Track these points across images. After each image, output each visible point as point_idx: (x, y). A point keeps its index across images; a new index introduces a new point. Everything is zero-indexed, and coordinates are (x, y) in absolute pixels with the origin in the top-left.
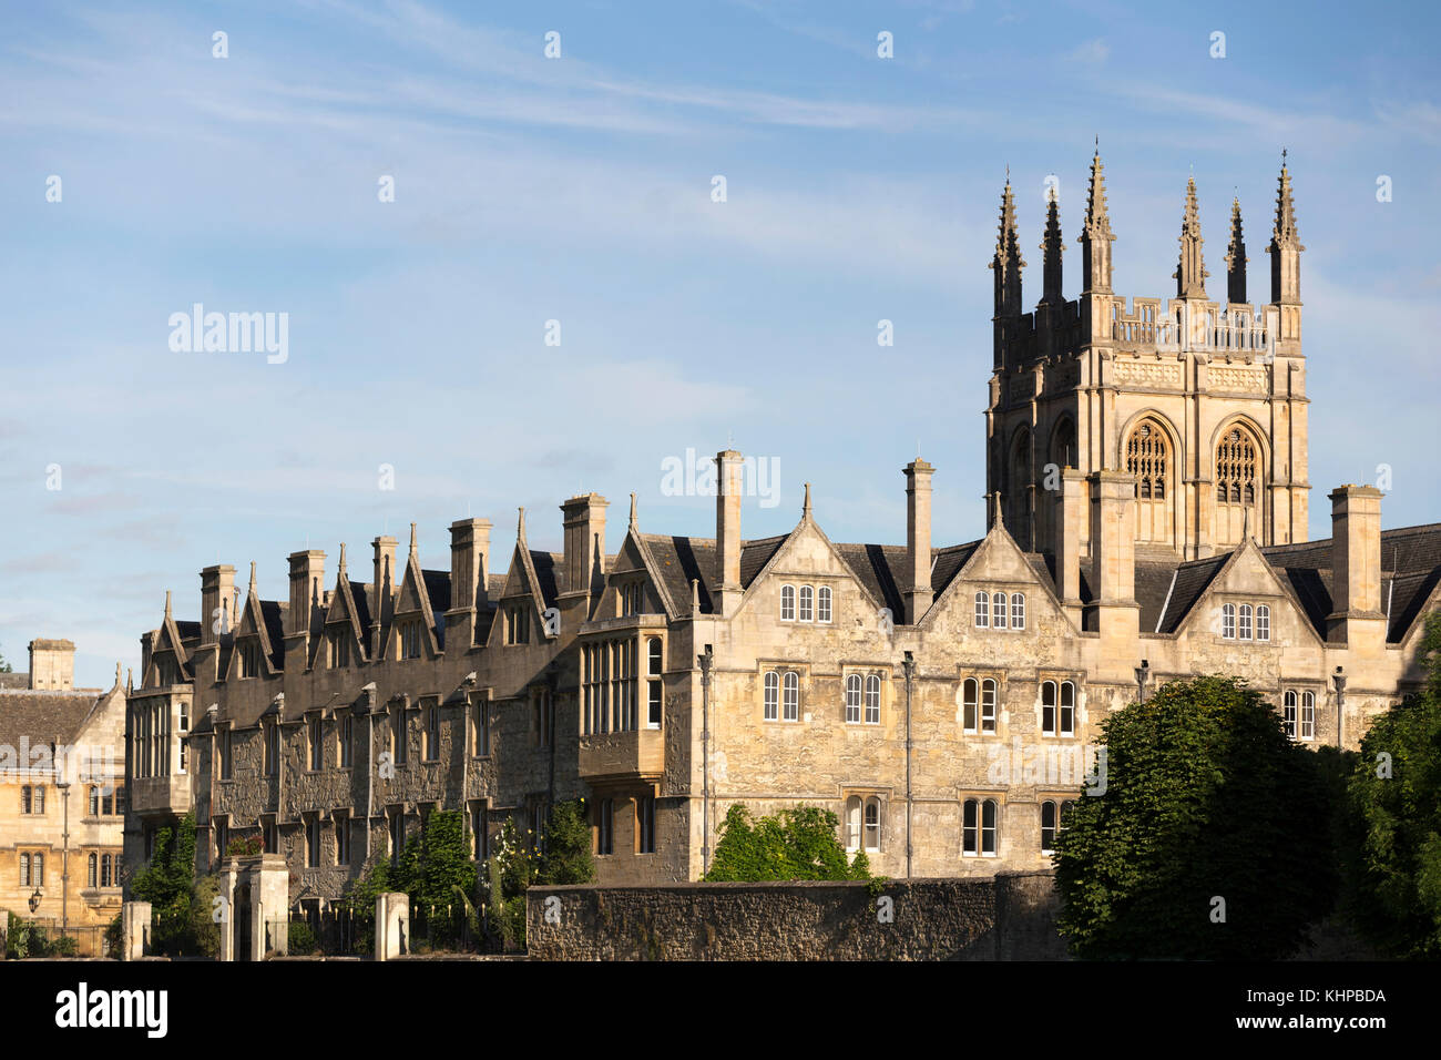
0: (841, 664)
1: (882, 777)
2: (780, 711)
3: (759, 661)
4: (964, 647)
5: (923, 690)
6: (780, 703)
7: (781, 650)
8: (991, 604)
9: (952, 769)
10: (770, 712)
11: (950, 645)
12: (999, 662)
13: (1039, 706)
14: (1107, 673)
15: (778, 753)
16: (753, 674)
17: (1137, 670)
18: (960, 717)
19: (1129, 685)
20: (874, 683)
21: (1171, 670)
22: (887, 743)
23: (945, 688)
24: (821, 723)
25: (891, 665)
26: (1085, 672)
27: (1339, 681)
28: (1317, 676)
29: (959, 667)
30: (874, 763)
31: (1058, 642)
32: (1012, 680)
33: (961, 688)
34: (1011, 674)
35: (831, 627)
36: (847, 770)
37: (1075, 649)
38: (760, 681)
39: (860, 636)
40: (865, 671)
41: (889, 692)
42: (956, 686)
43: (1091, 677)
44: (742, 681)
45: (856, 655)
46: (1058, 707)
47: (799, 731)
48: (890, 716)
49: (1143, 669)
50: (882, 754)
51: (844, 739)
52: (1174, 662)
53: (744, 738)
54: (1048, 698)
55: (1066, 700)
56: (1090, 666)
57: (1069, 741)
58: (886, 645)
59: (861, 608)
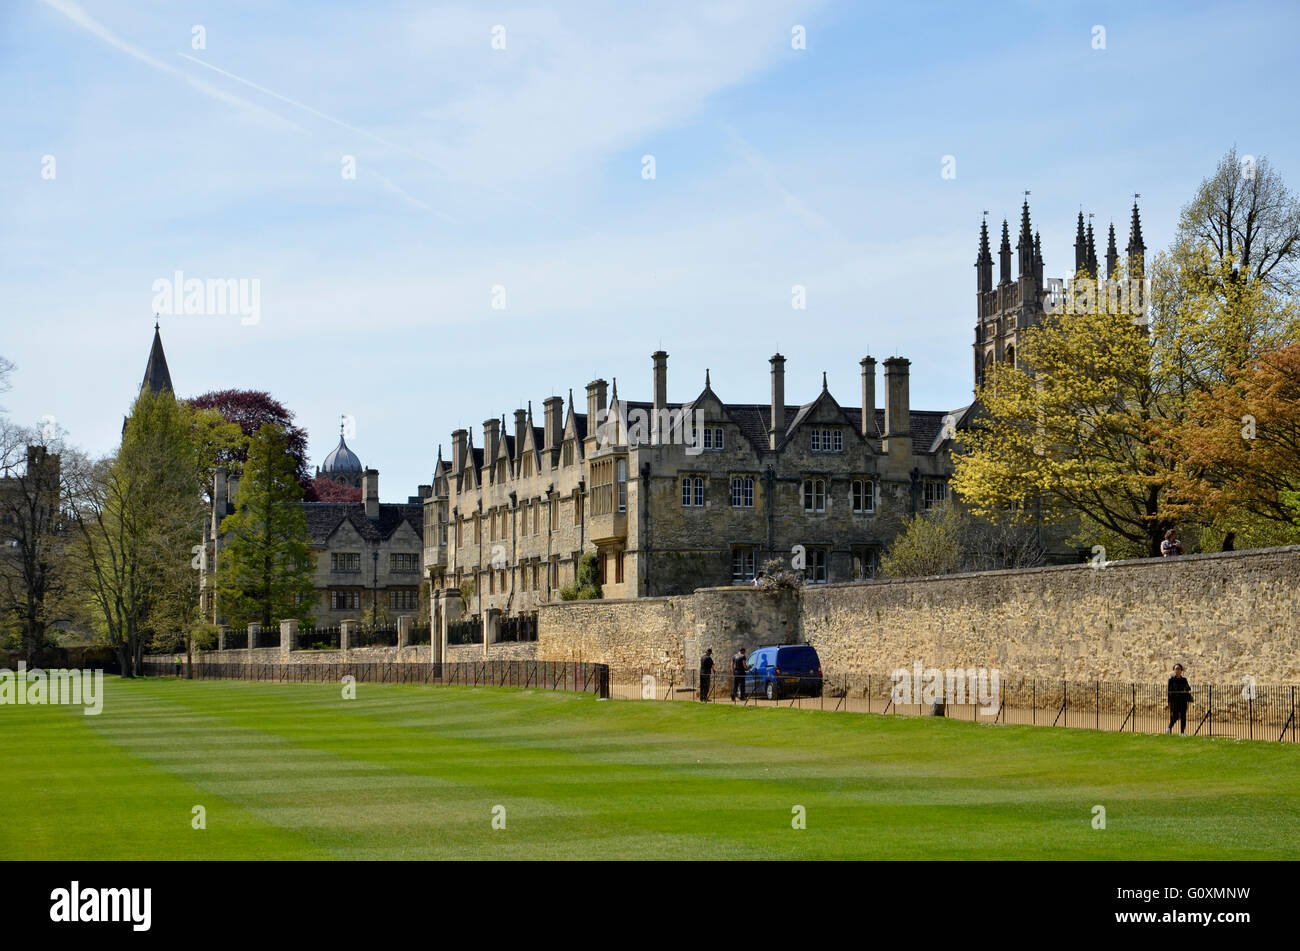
0: (729, 472)
1: (754, 537)
2: (692, 501)
3: (679, 471)
4: (804, 462)
5: (779, 487)
6: (692, 496)
7: (692, 465)
8: (821, 436)
9: (798, 532)
10: (686, 501)
11: (796, 460)
12: (826, 470)
13: (851, 496)
14: (892, 475)
15: (690, 524)
16: (675, 479)
17: (912, 474)
18: (802, 502)
19: (906, 482)
20: (749, 483)
21: (932, 473)
22: (758, 517)
23: (793, 485)
24: (717, 506)
25: (759, 473)
26: (879, 475)
29: (801, 473)
30: (750, 529)
31: (862, 457)
32: (833, 480)
33: (803, 485)
34: (835, 477)
35: (722, 452)
36: (733, 533)
37: (873, 462)
38: (679, 483)
39: (740, 456)
40: (743, 476)
41: (758, 488)
42: (799, 484)
43: (883, 477)
44: (668, 484)
45: (738, 467)
46: (862, 496)
47: (704, 511)
48: (759, 502)
49: (915, 473)
50: (754, 524)
51: (731, 515)
52: (935, 468)
53: (670, 516)
54: (857, 490)
55: (868, 491)
56: (882, 472)
57: (870, 515)
58: (757, 462)
59: (741, 440)
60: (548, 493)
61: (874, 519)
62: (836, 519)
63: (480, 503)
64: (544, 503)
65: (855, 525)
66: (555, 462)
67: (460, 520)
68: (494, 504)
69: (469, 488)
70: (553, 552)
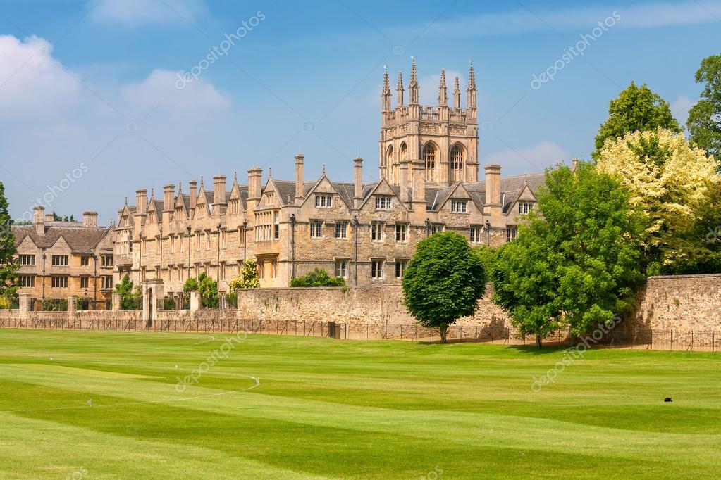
0: (334, 220)
1: (347, 255)
2: (315, 235)
3: (309, 220)
4: (372, 215)
5: (359, 228)
6: (315, 232)
7: (316, 216)
8: (380, 201)
9: (368, 252)
10: (312, 235)
11: (368, 214)
12: (383, 220)
13: (395, 233)
14: (416, 223)
15: (314, 247)
16: (307, 224)
18: (371, 236)
19: (423, 226)
20: (344, 226)
21: (436, 221)
22: (349, 244)
23: (366, 228)
24: (328, 238)
25: (350, 221)
26: (409, 222)
27: (488, 225)
28: (481, 223)
29: (371, 221)
30: (345, 250)
31: (401, 213)
32: (386, 225)
33: (371, 228)
34: (387, 223)
35: (331, 209)
36: (336, 252)
37: (406, 215)
38: (309, 226)
39: (340, 211)
40: (341, 222)
41: (349, 229)
42: (369, 227)
43: (411, 224)
44: (304, 226)
45: (339, 217)
46: (401, 233)
47: (321, 240)
48: (349, 236)
49: (427, 222)
50: (347, 247)
51: (335, 243)
52: (437, 219)
53: (304, 243)
54: (398, 230)
55: (404, 230)
56: (411, 220)
57: (405, 244)
58: (348, 214)
59: (340, 202)
60: (218, 227)
61: (407, 245)
62: (388, 245)
63: (161, 231)
64: (214, 233)
65: (397, 248)
66: (223, 211)
67: (143, 239)
68: (173, 232)
69: (152, 222)
70: (221, 260)
